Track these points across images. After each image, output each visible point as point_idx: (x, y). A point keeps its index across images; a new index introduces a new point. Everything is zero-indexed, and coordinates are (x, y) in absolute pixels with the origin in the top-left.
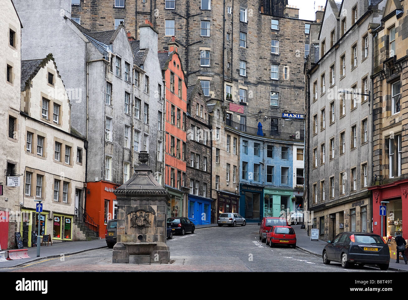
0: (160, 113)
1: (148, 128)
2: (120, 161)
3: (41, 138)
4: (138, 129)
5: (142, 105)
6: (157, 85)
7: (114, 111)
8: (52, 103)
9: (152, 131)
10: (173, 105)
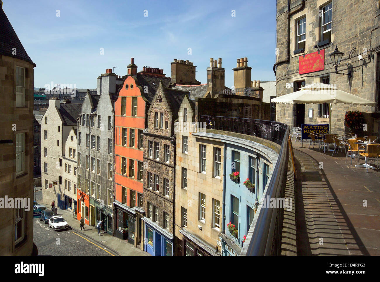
0: (109, 139)
1: (100, 155)
2: (84, 178)
3: (69, 166)
4: (93, 157)
5: (96, 138)
6: (107, 118)
7: (82, 148)
8: (72, 149)
9: (103, 156)
10: (124, 127)
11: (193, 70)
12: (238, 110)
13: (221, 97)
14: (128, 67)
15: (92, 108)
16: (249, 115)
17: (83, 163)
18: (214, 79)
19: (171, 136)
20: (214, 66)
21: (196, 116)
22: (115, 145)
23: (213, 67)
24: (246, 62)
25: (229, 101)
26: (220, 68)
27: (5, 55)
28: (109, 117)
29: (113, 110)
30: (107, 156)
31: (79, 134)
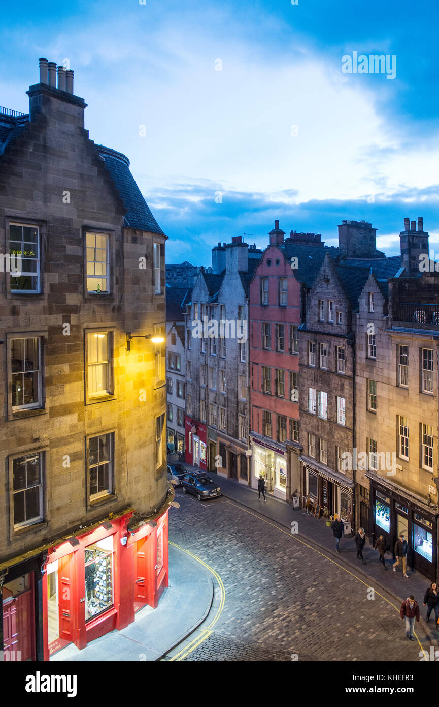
2: (197, 399)
4: (213, 366)
6: (237, 309)
7: (192, 355)
8: (175, 356)
9: (231, 365)
10: (266, 322)
11: (373, 234)
14: (271, 234)
15: (210, 295)
17: (196, 377)
19: (347, 334)
20: (411, 230)
21: (390, 304)
23: (408, 231)
26: (421, 232)
27: (146, 231)
28: (240, 306)
29: (247, 297)
30: (238, 365)
31: (188, 333)
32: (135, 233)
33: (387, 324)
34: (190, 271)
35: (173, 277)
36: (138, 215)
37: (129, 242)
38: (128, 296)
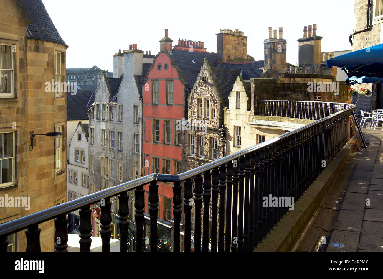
0: (135, 135)
1: (122, 156)
2: (99, 187)
3: (76, 174)
4: (112, 159)
5: (116, 135)
6: (132, 109)
7: (95, 149)
8: (80, 152)
9: (127, 157)
10: (156, 119)
11: (245, 41)
12: (303, 92)
13: (283, 77)
14: (161, 42)
15: (110, 96)
16: (317, 98)
17: (98, 169)
18: (273, 54)
19: (220, 127)
20: (273, 38)
21: (252, 101)
22: (144, 142)
23: (271, 38)
24: (315, 29)
25: (292, 81)
26: (281, 39)
27: (47, 41)
28: (135, 106)
29: (141, 97)
30: (133, 157)
31: (91, 131)
32: (38, 42)
33: (249, 118)
34: (99, 74)
35: (84, 80)
36: (40, 26)
37: (32, 51)
38: (30, 100)
